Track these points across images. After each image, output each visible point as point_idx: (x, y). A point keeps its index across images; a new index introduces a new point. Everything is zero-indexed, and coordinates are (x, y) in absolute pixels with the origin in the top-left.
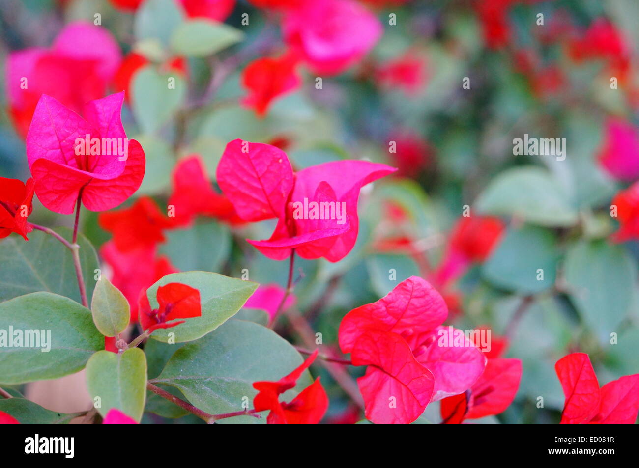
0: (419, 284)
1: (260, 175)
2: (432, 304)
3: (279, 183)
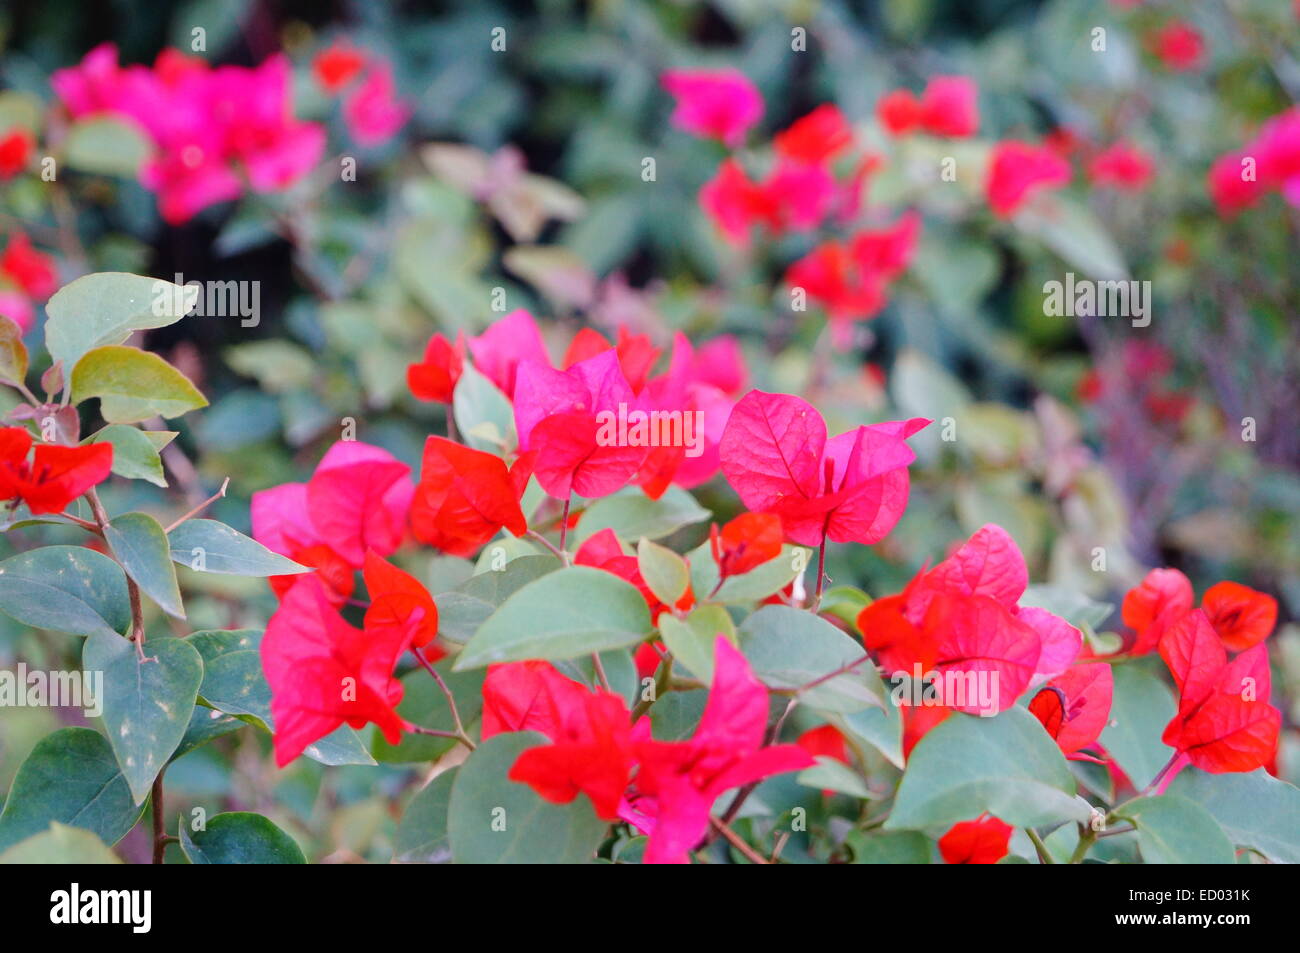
0: (996, 534)
1: (778, 439)
2: (1012, 561)
3: (805, 443)
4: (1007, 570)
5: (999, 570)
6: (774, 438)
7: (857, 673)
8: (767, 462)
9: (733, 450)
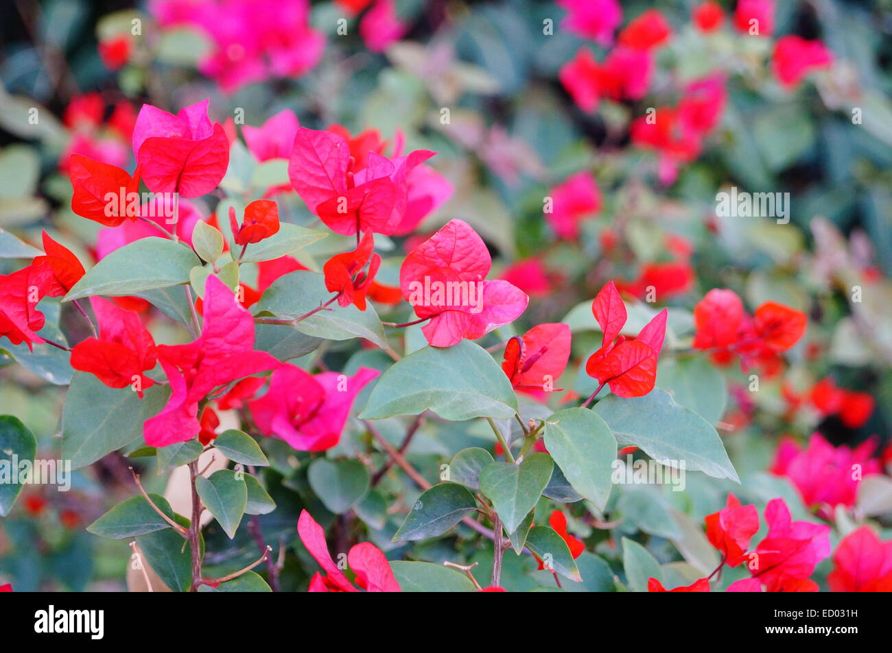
1: (323, 162)
2: (474, 246)
3: (339, 164)
4: (471, 252)
5: (465, 252)
6: (321, 162)
7: (330, 310)
8: (319, 179)
9: (298, 171)
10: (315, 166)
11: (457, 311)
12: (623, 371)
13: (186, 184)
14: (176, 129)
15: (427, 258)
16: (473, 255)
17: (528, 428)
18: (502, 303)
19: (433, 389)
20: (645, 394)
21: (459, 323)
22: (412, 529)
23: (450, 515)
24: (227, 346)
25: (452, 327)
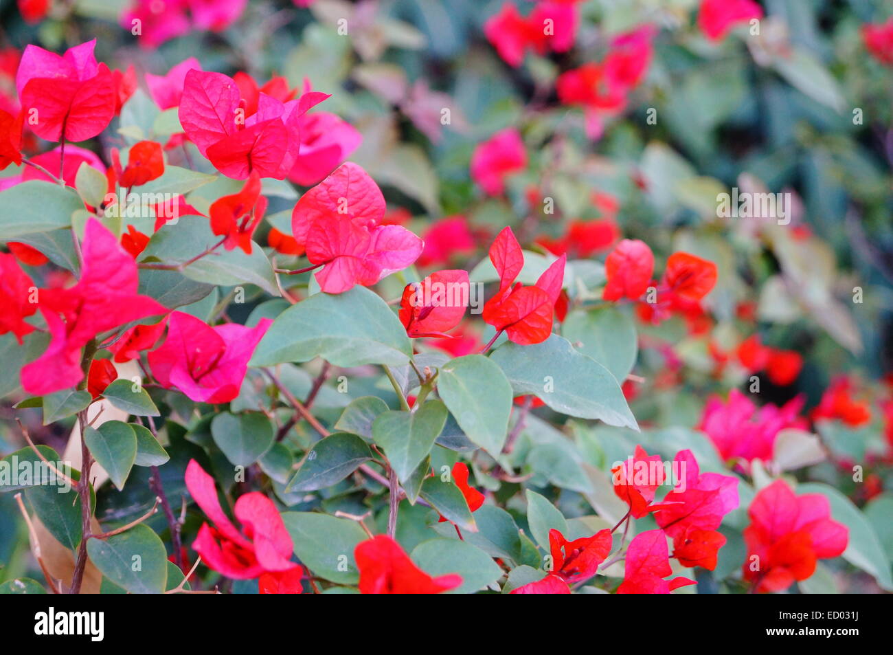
0: (353, 169)
1: (214, 105)
2: (368, 189)
3: (230, 107)
4: (364, 196)
5: (357, 196)
6: (211, 104)
7: (217, 254)
8: (209, 122)
9: (188, 114)
10: (206, 109)
11: (351, 256)
12: (520, 317)
13: (72, 127)
14: (61, 70)
15: (319, 203)
16: (366, 199)
17: (424, 377)
18: (397, 249)
19: (324, 336)
20: (543, 340)
21: (351, 268)
22: (305, 480)
23: (344, 465)
24: (109, 291)
25: (344, 272)
